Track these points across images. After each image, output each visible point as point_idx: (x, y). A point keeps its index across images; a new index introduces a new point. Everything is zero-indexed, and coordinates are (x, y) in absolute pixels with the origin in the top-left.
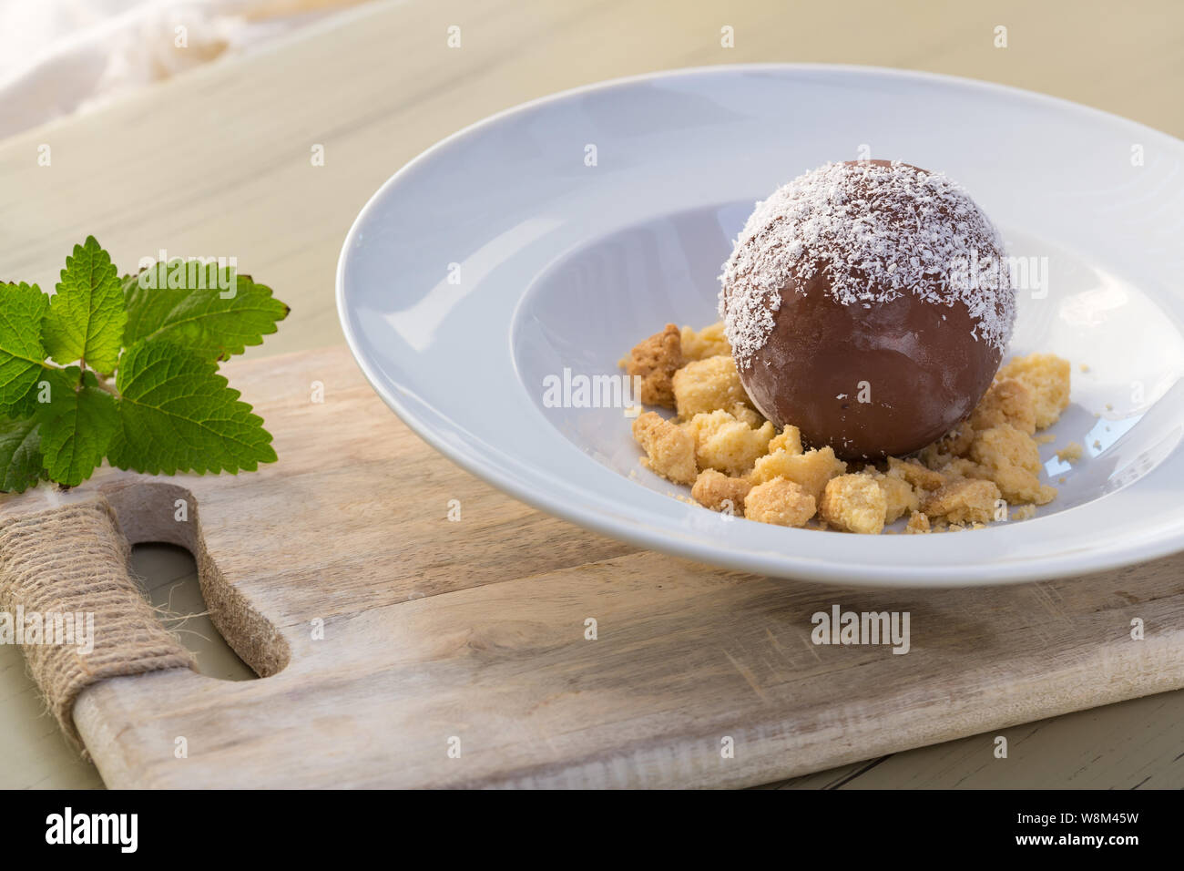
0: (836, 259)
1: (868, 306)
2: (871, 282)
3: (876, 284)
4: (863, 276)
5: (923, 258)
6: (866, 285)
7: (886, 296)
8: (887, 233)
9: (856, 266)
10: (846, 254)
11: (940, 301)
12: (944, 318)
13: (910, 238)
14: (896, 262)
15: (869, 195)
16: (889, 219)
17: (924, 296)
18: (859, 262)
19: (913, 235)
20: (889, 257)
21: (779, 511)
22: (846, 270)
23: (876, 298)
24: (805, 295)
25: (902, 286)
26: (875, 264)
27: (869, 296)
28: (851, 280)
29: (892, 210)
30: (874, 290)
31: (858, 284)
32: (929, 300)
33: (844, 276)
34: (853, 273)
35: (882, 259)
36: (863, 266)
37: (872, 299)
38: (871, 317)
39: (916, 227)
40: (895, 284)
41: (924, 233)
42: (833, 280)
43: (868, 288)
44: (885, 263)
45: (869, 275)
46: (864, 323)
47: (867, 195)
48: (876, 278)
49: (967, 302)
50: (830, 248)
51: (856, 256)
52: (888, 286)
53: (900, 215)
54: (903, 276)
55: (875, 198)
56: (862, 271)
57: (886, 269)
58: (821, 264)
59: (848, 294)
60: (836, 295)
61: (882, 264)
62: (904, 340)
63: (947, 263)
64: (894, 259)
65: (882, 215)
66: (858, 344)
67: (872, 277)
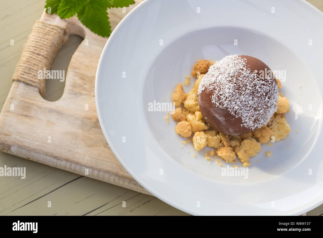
0: (218, 90)
1: (217, 106)
2: (220, 102)
3: (221, 103)
4: (220, 99)
5: (237, 103)
6: (219, 101)
7: (222, 107)
8: (232, 92)
9: (220, 95)
10: (220, 91)
11: (234, 115)
12: (234, 119)
13: (237, 96)
14: (229, 101)
15: (238, 79)
16: (237, 88)
17: (231, 112)
18: (221, 95)
19: (239, 96)
20: (228, 98)
21: (181, 132)
22: (217, 95)
23: (219, 106)
24: (208, 93)
25: (226, 107)
26: (224, 98)
27: (218, 104)
28: (216, 98)
29: (240, 86)
30: (220, 104)
31: (218, 100)
32: (231, 114)
33: (216, 96)
34: (218, 97)
35: (226, 97)
36: (221, 97)
37: (218, 106)
38: (216, 109)
39: (241, 94)
40: (225, 106)
41: (242, 97)
42: (214, 94)
43: (219, 102)
44: (227, 99)
45: (221, 99)
46: (214, 109)
47: (238, 78)
48: (222, 101)
49: (243, 118)
50: (219, 87)
51: (221, 93)
52: (223, 105)
53: (240, 89)
54: (228, 105)
55: (239, 80)
56: (220, 98)
57: (226, 101)
58: (215, 89)
59: (214, 100)
60: (212, 99)
61: (226, 99)
62: (221, 118)
63: (243, 107)
64: (229, 99)
65: (236, 86)
66: (211, 112)
67: (221, 101)
